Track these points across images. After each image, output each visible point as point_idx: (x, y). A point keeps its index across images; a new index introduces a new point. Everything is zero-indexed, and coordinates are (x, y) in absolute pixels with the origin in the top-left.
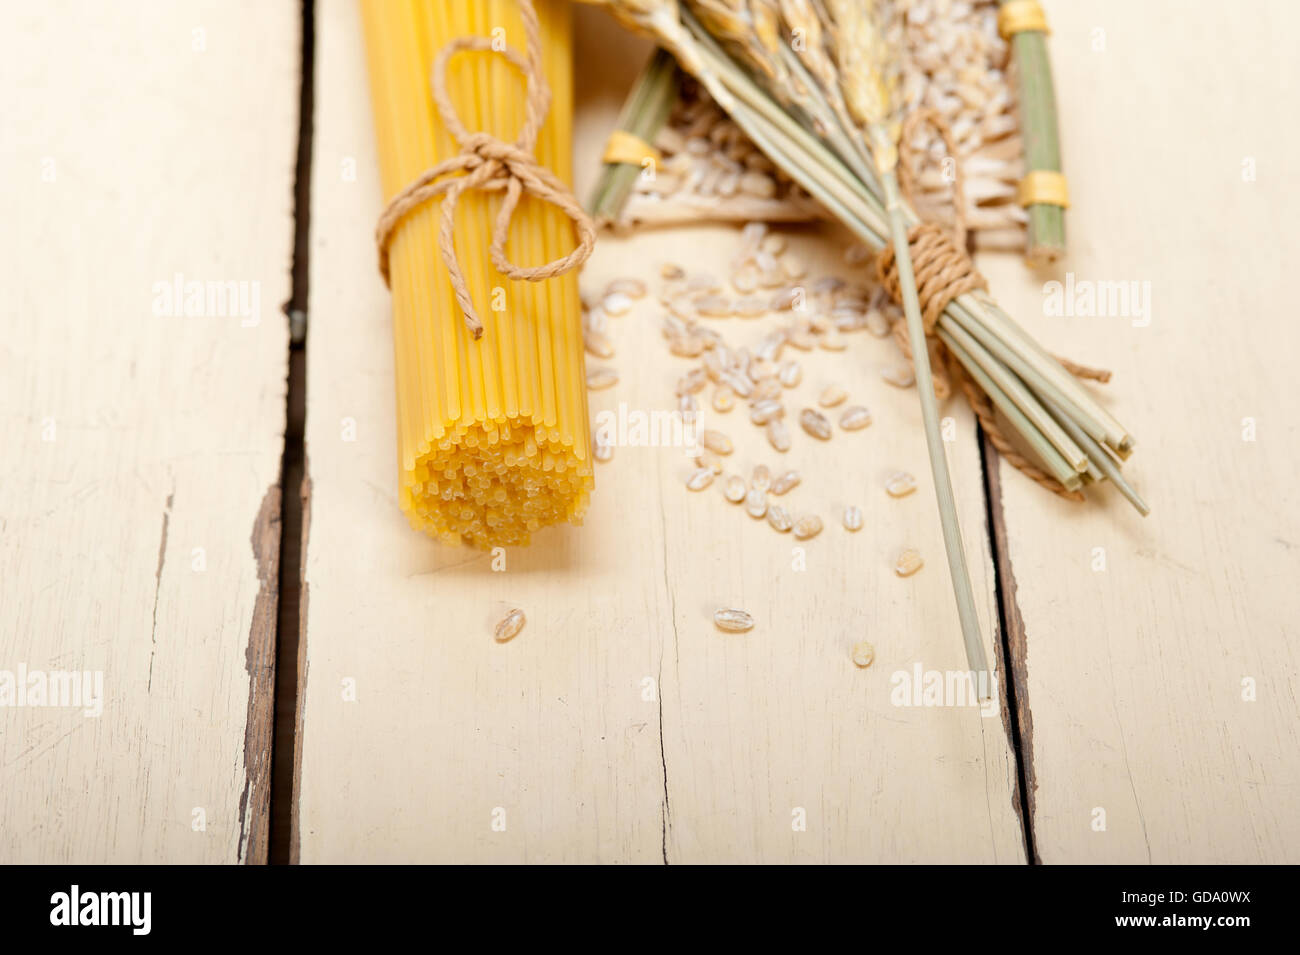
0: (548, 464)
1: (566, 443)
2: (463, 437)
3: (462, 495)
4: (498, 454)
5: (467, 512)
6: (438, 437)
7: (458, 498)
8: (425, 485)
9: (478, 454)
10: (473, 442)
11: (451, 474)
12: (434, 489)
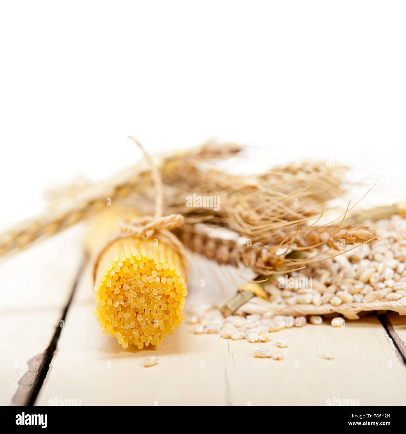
0: (164, 280)
1: (171, 270)
2: (121, 268)
3: (123, 303)
4: (138, 276)
5: (128, 315)
6: (110, 270)
7: (121, 306)
8: (106, 301)
9: (129, 278)
10: (126, 270)
11: (117, 291)
12: (110, 302)
